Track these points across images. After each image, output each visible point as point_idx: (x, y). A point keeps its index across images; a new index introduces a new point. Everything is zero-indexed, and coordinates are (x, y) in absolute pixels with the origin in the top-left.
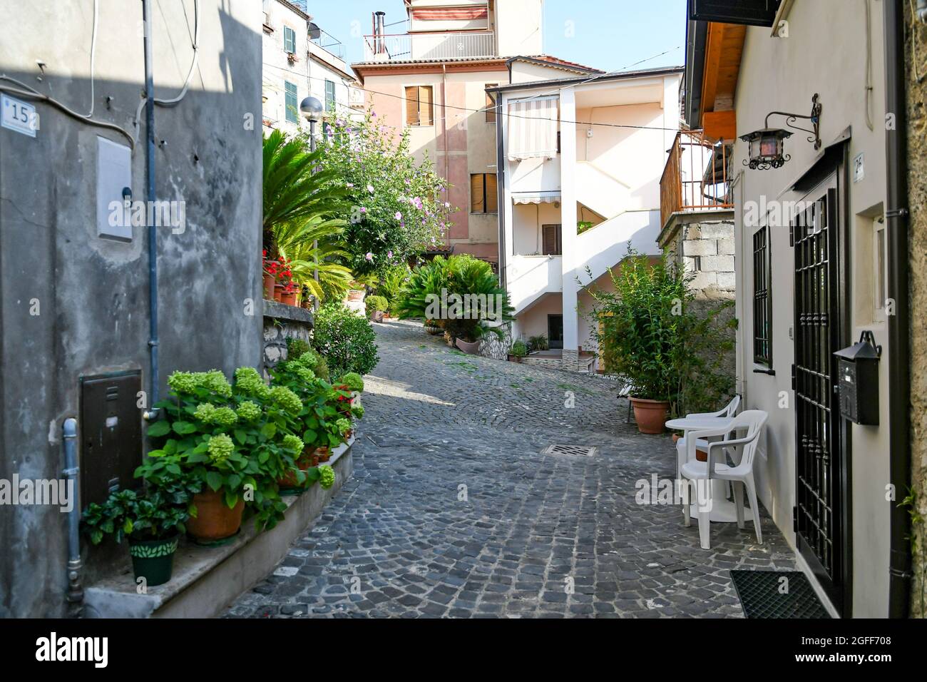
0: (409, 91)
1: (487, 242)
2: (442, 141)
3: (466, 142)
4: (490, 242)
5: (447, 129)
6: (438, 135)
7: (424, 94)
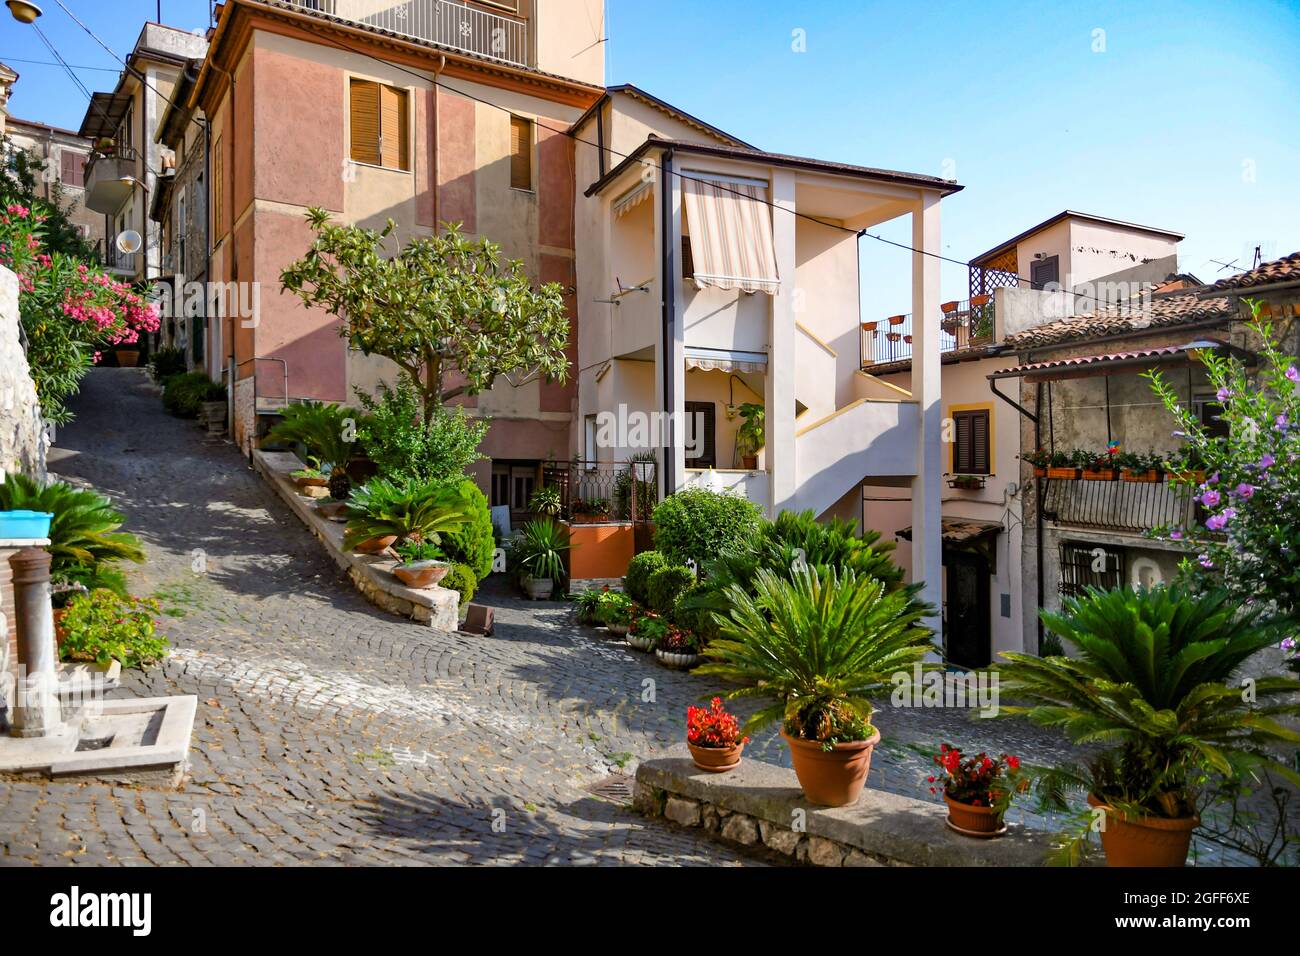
0: (359, 89)
1: (512, 416)
2: (429, 207)
3: (474, 218)
4: (518, 416)
5: (439, 183)
6: (419, 192)
7: (390, 101)
